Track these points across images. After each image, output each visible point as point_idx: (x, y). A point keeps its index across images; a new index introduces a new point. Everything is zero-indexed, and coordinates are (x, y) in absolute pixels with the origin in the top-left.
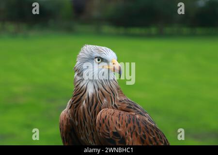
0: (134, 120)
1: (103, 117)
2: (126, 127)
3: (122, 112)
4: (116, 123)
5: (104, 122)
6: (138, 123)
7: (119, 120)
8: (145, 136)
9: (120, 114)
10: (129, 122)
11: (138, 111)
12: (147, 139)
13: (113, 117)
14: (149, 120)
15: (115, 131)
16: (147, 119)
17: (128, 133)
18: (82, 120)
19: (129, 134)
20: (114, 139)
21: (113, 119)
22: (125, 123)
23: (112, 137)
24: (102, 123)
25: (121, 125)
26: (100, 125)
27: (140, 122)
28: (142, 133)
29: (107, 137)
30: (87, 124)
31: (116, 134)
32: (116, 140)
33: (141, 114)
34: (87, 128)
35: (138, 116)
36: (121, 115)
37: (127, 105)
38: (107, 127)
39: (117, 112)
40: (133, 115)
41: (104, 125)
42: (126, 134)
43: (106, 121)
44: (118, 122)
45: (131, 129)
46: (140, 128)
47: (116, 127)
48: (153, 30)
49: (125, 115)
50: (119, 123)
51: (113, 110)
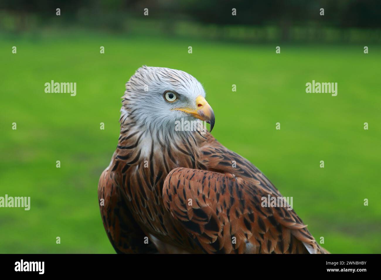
0: (233, 186)
1: (174, 183)
2: (216, 201)
3: (209, 174)
4: (198, 193)
5: (175, 192)
6: (240, 194)
7: (203, 187)
8: (251, 216)
9: (204, 178)
10: (223, 191)
11: (241, 170)
12: (256, 221)
13: (192, 183)
14: (262, 184)
15: (197, 207)
16: (257, 184)
17: (220, 211)
18: (139, 196)
19: (223, 212)
20: (197, 222)
21: (192, 186)
22: (215, 194)
23: (193, 218)
24: (172, 194)
25: (207, 197)
26: (170, 197)
27: (243, 191)
28: (246, 211)
29: (183, 219)
30: (147, 204)
31: (200, 213)
32: (200, 223)
33: (246, 174)
34: (148, 208)
35: (239, 180)
36: (207, 179)
37: (221, 160)
38: (182, 201)
39: (200, 173)
40: (230, 179)
41: (177, 198)
42: (217, 212)
43: (180, 191)
44: (201, 191)
45: (225, 205)
46: (242, 202)
47: (199, 201)
48: (271, 31)
49: (215, 179)
50: (204, 193)
51: (191, 170)
